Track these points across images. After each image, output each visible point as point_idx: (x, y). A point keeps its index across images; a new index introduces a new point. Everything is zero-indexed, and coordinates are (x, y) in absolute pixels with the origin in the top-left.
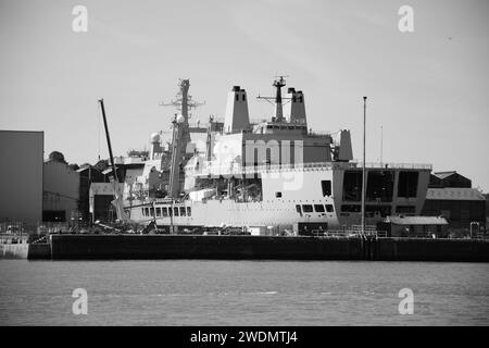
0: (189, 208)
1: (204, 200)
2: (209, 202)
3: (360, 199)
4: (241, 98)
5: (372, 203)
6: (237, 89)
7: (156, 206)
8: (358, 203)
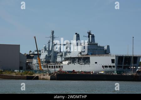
0: (62, 66)
1: (68, 64)
2: (70, 64)
3: (122, 64)
4: (78, 36)
5: (125, 65)
6: (76, 34)
7: (48, 65)
8: (121, 65)
